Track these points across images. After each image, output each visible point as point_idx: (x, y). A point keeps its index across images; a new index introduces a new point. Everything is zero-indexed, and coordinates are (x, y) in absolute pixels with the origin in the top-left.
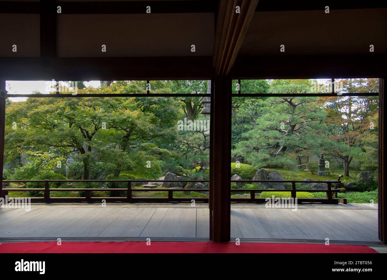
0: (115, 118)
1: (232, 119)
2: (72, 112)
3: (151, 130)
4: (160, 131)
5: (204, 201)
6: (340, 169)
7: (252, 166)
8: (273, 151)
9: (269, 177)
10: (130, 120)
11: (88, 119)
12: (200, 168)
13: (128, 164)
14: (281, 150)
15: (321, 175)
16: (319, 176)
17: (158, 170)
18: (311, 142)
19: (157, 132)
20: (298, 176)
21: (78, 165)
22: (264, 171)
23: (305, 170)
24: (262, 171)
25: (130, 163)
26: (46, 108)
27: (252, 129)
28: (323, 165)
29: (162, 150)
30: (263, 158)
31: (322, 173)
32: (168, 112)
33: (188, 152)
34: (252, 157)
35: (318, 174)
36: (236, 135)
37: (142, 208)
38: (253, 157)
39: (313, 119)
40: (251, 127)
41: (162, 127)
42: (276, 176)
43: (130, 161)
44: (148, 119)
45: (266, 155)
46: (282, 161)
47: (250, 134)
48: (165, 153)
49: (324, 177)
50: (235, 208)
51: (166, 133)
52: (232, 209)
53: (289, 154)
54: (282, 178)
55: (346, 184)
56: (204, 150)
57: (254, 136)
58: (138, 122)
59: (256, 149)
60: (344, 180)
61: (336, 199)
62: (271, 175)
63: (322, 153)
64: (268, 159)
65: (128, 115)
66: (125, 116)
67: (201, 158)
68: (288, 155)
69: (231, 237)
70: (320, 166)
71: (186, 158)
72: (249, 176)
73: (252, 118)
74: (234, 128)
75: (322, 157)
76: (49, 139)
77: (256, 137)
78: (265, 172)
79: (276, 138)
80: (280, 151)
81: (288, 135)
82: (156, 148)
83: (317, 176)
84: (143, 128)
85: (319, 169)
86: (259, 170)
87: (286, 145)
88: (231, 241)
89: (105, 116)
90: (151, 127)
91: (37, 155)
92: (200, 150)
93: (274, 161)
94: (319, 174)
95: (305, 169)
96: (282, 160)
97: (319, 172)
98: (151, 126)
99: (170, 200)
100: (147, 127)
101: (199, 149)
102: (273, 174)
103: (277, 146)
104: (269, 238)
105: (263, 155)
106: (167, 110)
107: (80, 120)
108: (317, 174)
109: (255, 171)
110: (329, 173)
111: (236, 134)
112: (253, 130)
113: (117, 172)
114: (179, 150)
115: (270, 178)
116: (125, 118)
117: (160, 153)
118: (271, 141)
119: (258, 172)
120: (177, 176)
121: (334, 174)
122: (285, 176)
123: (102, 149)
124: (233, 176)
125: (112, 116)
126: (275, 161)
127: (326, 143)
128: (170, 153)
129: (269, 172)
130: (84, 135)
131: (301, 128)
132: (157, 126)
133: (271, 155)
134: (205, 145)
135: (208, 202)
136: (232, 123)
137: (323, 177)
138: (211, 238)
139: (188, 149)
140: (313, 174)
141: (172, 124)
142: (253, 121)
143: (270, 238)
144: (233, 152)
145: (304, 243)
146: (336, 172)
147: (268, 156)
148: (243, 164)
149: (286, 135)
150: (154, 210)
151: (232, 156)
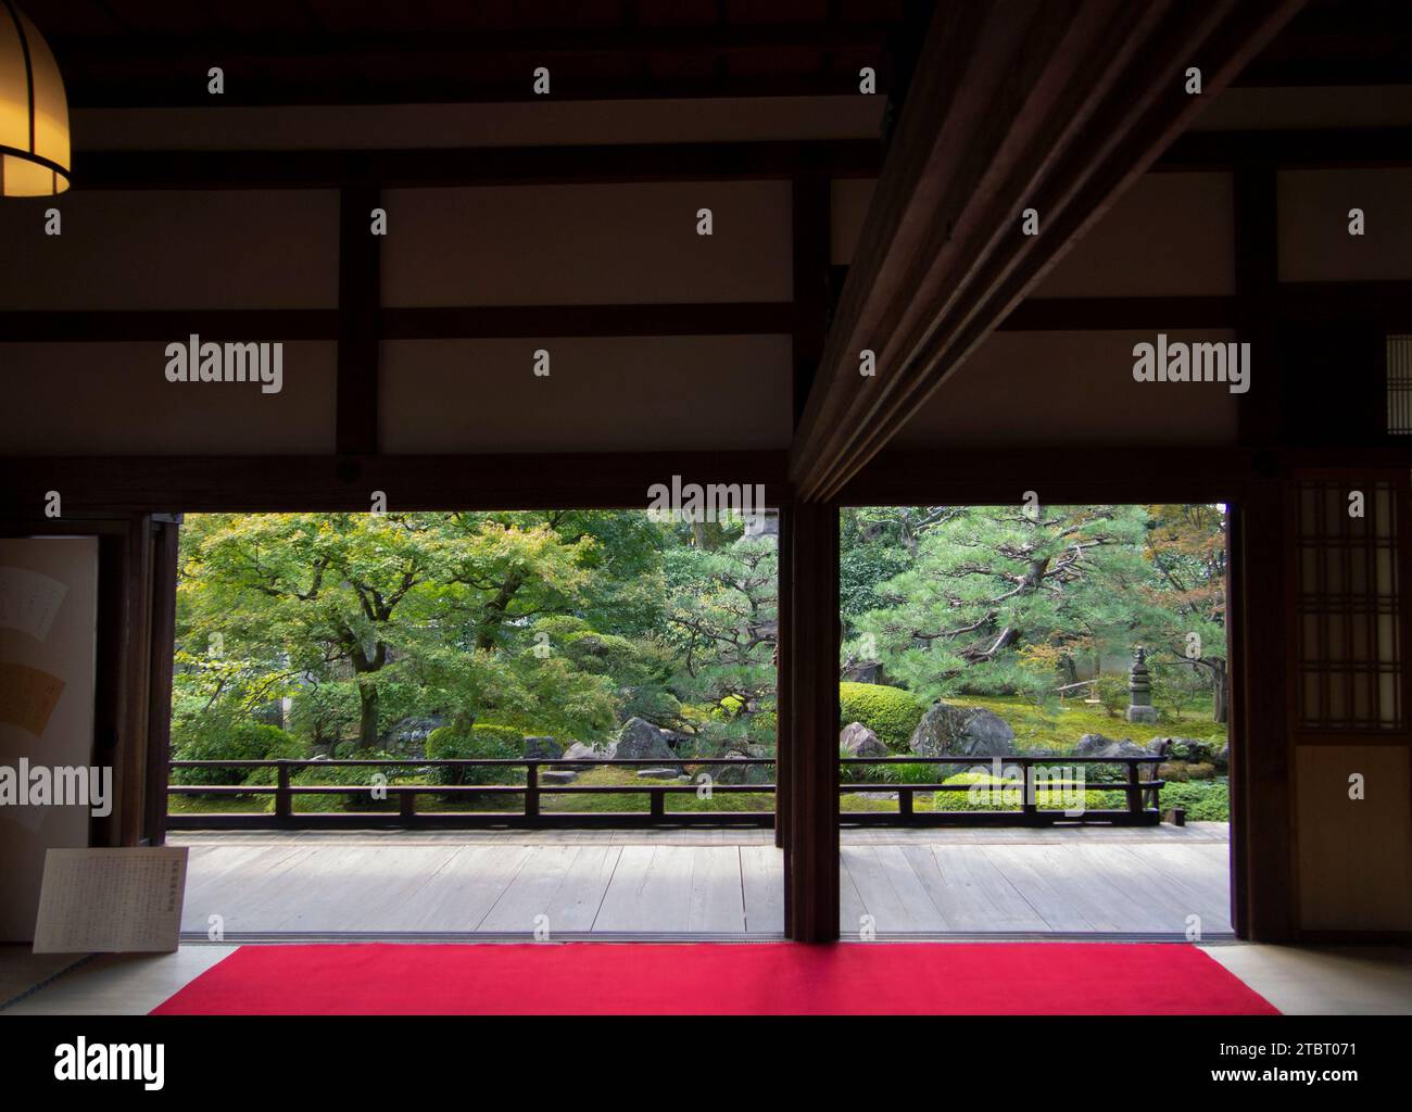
0: (472, 554)
1: (842, 520)
2: (338, 537)
3: (586, 591)
4: (612, 589)
5: (761, 822)
6: (1203, 696)
7: (909, 694)
8: (975, 642)
9: (967, 731)
10: (521, 561)
11: (389, 561)
12: (740, 708)
13: (515, 702)
14: (1003, 641)
15: (1140, 720)
16: (1133, 721)
17: (608, 718)
18: (1099, 616)
19: (603, 594)
20: (1064, 723)
21: (330, 693)
22: (949, 712)
23: (1087, 701)
24: (943, 711)
25: (521, 699)
26: (258, 528)
27: (910, 565)
28: (1143, 685)
29: (606, 640)
30: (944, 669)
31: (1142, 714)
32: (637, 528)
33: (693, 644)
34: (907, 666)
35: (1129, 718)
36: (855, 584)
37: (579, 848)
38: (913, 667)
39: (1105, 541)
40: (905, 556)
41: (616, 576)
42: (988, 727)
43: (523, 693)
44: (574, 552)
45: (954, 660)
46: (1006, 681)
47: (902, 586)
48: (619, 647)
49: (1147, 725)
50: (853, 844)
51: (630, 599)
52: (843, 848)
53: (1035, 649)
54: (1008, 734)
55: (1219, 749)
56: (752, 645)
57: (913, 596)
58: (544, 565)
59: (922, 638)
60: (1210, 736)
61: (1154, 809)
62: (972, 723)
63: (1140, 647)
64: (959, 674)
65: (513, 547)
66: (504, 548)
67: (742, 675)
68: (1031, 651)
69: (841, 929)
70: (1135, 691)
71: (689, 664)
72: (900, 728)
73: (908, 525)
74: (849, 560)
75: (1142, 659)
76: (269, 626)
77: (919, 600)
78: (952, 714)
79: (985, 603)
80: (1000, 645)
81: (1025, 593)
82: (589, 633)
83: (1125, 723)
84: (558, 585)
85: (1132, 700)
86: (933, 708)
87: (1017, 626)
88: (841, 941)
89: (441, 547)
90: (585, 581)
91: (208, 665)
92: (739, 645)
93: (983, 680)
94: (1133, 718)
95: (1089, 698)
96: (1005, 676)
97: (1133, 710)
98: (584, 577)
99: (656, 819)
100: (573, 581)
101: (735, 642)
102: (979, 721)
103: (989, 627)
104: (944, 930)
105: (943, 658)
106: (631, 522)
107: (364, 564)
108: (1125, 715)
109: (920, 709)
110: (1164, 713)
111: (856, 579)
112: (911, 574)
113: (466, 721)
114: (664, 637)
115: (969, 735)
116: (504, 554)
117: (602, 652)
118: (969, 614)
119: (929, 713)
120: (662, 730)
121: (1182, 714)
122: (1019, 725)
123: (433, 657)
124: (848, 727)
125: (465, 550)
126: (983, 677)
127: (1149, 617)
128: (636, 647)
129: (967, 714)
130: (366, 605)
131: (1066, 569)
132: (602, 575)
133: (973, 657)
134: (754, 630)
135: (772, 827)
136: (842, 534)
137: (1144, 726)
138: (788, 934)
139: (694, 635)
140: (1113, 715)
141: (648, 562)
142: (911, 534)
143: (947, 929)
144: (847, 650)
145: (1033, 941)
146: (1191, 707)
147: (960, 663)
148: (880, 687)
149: (1018, 593)
150: (614, 852)
151: (844, 663)
